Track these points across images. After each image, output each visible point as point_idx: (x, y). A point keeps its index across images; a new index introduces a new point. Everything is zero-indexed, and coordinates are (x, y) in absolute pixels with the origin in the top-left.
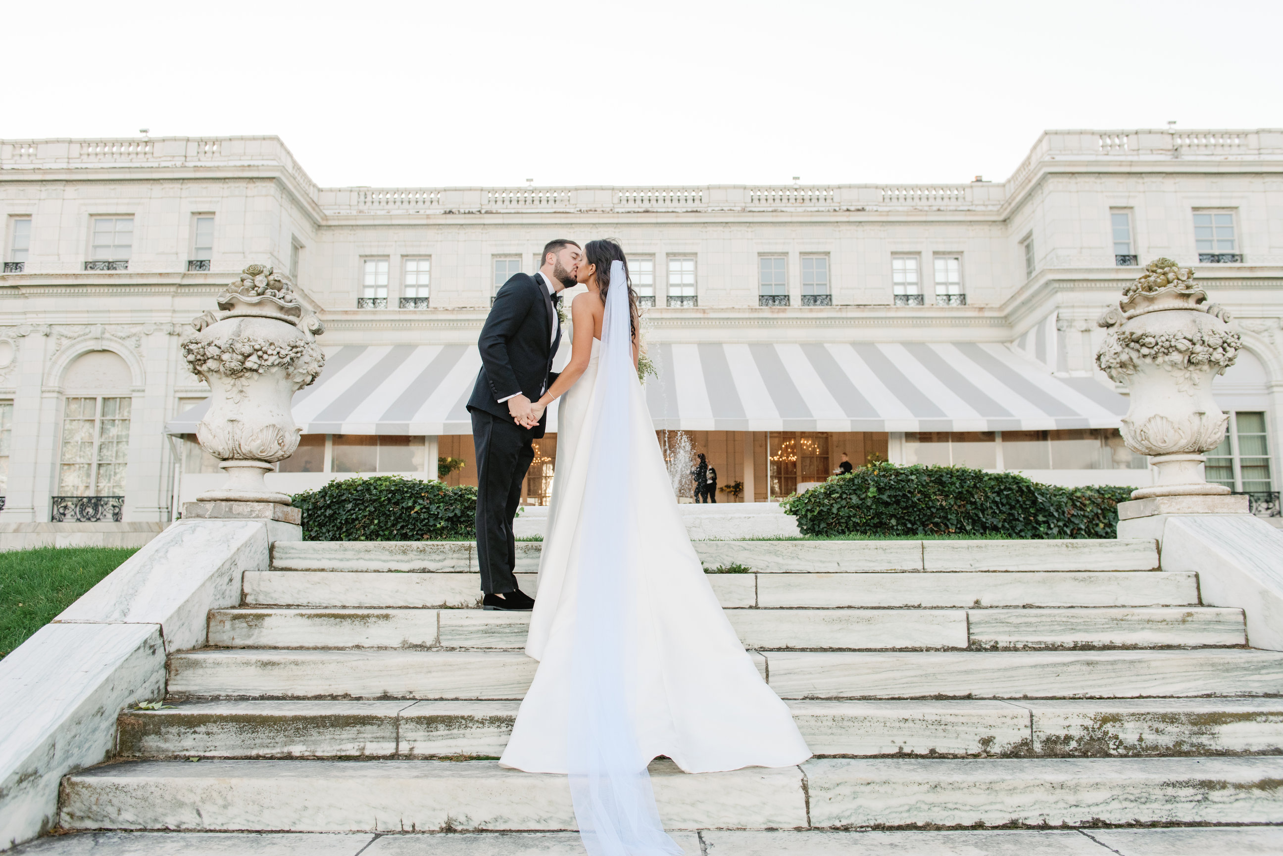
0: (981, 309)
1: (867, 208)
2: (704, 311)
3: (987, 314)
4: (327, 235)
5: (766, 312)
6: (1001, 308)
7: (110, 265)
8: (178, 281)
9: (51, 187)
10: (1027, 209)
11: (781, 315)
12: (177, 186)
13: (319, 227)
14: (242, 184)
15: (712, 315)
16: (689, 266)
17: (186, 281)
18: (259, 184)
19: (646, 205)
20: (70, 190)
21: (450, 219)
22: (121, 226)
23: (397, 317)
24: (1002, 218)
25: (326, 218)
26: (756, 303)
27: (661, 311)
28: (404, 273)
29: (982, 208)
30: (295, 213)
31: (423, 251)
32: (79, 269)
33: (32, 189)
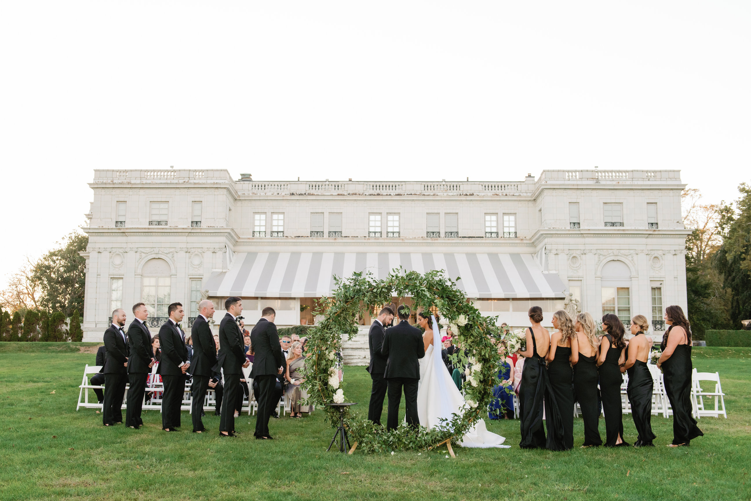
0: (522, 240)
1: (475, 194)
2: (403, 239)
3: (525, 242)
4: (239, 204)
5: (429, 241)
6: (530, 239)
7: (159, 223)
8: (190, 231)
9: (134, 190)
10: (540, 199)
11: (436, 241)
12: (186, 190)
13: (236, 200)
14: (213, 190)
15: (406, 241)
16: (396, 218)
17: (193, 231)
18: (220, 190)
19: (378, 191)
20: (142, 191)
21: (293, 197)
22: (163, 206)
23: (271, 241)
24: (533, 199)
25: (239, 196)
26: (425, 235)
27: (384, 239)
28: (272, 220)
29: (525, 194)
30: (230, 198)
31: (281, 211)
32: (147, 226)
33: (126, 191)
